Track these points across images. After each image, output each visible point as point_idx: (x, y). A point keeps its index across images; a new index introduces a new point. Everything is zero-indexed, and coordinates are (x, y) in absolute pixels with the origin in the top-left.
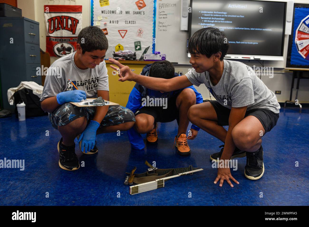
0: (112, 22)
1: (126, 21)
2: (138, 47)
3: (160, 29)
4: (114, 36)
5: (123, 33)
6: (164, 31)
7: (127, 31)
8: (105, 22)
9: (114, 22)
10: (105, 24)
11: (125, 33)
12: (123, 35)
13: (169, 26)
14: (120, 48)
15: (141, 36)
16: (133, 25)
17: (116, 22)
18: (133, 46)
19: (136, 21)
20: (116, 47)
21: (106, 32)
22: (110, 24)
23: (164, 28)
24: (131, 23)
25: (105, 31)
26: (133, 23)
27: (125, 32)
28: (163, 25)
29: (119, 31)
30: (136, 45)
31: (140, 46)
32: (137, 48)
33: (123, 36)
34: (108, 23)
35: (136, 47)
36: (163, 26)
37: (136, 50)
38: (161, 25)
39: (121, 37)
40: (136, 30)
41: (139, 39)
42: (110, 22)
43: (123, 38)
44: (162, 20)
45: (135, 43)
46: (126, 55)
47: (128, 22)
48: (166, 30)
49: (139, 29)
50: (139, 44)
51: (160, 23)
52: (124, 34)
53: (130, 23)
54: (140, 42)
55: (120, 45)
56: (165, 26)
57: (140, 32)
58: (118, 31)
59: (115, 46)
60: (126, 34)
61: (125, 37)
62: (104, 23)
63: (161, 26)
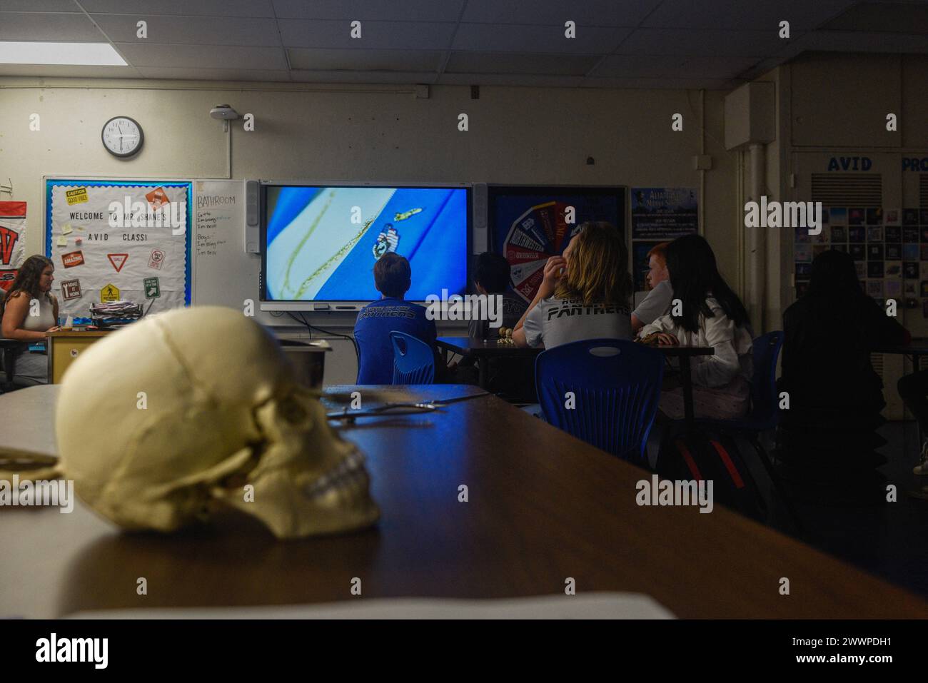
0: (93, 237)
1: (125, 235)
2: (153, 290)
3: (200, 252)
4: (99, 267)
5: (118, 259)
6: (211, 255)
7: (127, 256)
8: (78, 238)
9: (99, 238)
10: (79, 243)
11: (123, 260)
12: (118, 264)
13: (221, 243)
14: (111, 292)
15: (159, 265)
16: (140, 243)
17: (103, 238)
18: (141, 287)
19: (148, 235)
20: (102, 291)
21: (81, 259)
22: (90, 242)
23: (210, 248)
24: (136, 238)
25: (77, 256)
26: (140, 238)
27: (124, 257)
28: (208, 241)
29: (109, 256)
30: (147, 285)
31: (157, 287)
32: (150, 293)
33: (118, 268)
34: (85, 240)
35: (148, 289)
36: (208, 244)
37: (148, 296)
38: (202, 241)
39: (115, 270)
40: (149, 252)
41: (154, 272)
42: (90, 238)
43: (118, 270)
44: (204, 232)
45: (145, 281)
46: (119, 311)
47: (130, 238)
48: (214, 253)
49: (154, 251)
50: (155, 284)
51: (200, 237)
52: (121, 263)
53: (133, 238)
54: (156, 279)
55: (111, 287)
56: (212, 244)
57: (157, 259)
58: (106, 256)
59: (101, 289)
60: (126, 263)
61: (122, 269)
62: (75, 239)
63: (202, 245)
